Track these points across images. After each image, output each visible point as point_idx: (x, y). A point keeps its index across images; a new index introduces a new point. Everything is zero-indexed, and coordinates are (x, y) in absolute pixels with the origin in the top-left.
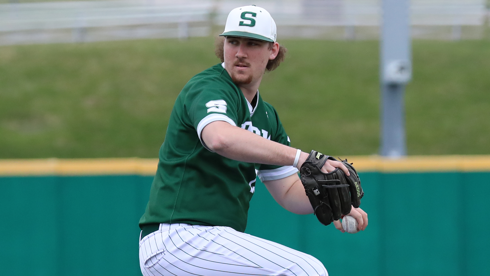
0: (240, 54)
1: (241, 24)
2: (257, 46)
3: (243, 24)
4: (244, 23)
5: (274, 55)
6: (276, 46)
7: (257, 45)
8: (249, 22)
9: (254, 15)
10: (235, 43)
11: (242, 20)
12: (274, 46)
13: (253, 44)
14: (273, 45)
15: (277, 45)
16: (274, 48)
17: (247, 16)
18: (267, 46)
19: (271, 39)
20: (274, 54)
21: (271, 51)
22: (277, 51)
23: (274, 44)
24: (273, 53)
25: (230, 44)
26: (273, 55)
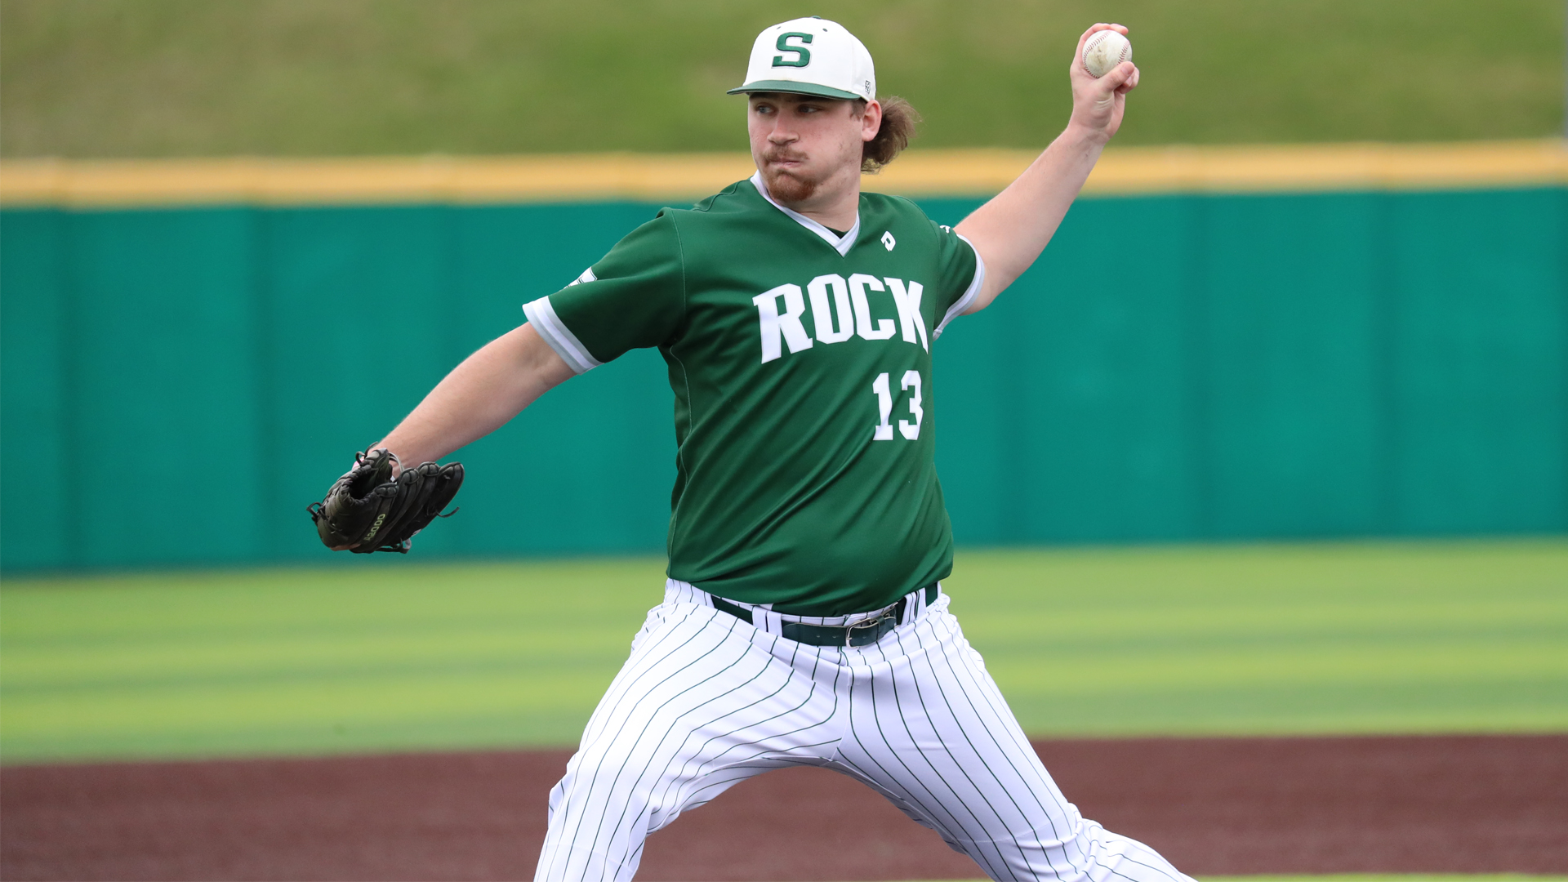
0: (778, 134)
1: (777, 62)
2: (819, 113)
3: (780, 63)
4: (784, 60)
5: (872, 130)
6: (873, 108)
7: (819, 110)
8: (794, 57)
9: (808, 39)
10: (768, 110)
11: (779, 53)
12: (869, 110)
13: (811, 110)
14: (864, 107)
15: (875, 105)
16: (868, 114)
17: (791, 42)
18: (847, 108)
19: (854, 92)
20: (872, 128)
21: (861, 120)
22: (877, 119)
23: (868, 106)
24: (869, 127)
25: (758, 113)
26: (868, 130)
